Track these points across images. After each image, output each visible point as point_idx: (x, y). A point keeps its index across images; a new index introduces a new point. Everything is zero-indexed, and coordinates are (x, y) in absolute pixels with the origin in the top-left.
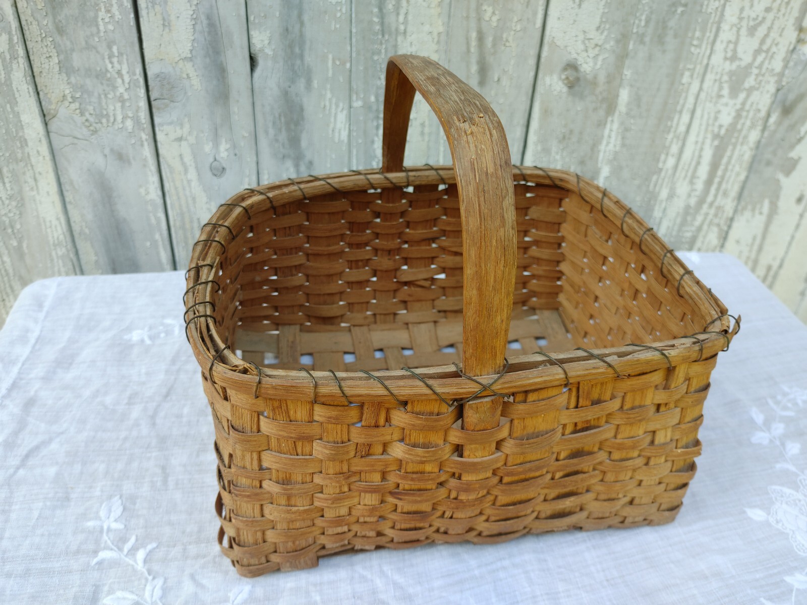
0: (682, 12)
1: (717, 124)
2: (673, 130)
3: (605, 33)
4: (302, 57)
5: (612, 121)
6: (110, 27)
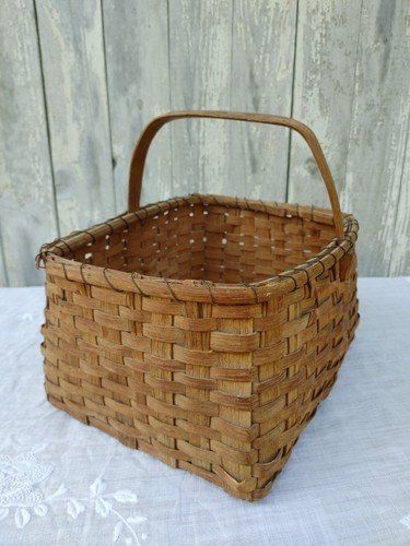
0: (381, 125)
2: (388, 199)
3: (331, 139)
5: (344, 194)
6: (35, 146)
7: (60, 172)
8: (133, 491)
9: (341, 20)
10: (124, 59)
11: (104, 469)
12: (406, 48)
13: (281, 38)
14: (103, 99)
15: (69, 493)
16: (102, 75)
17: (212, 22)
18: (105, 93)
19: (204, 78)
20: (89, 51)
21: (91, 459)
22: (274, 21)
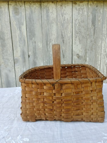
0: (94, 46)
1: (105, 63)
2: (98, 64)
3: (82, 49)
4: (36, 55)
5: (86, 63)
6: (10, 53)
7: (15, 59)
8: (28, 138)
9: (83, 21)
10: (31, 32)
11: (21, 133)
12: (99, 27)
13: (69, 26)
15: (12, 139)
16: (26, 36)
17: (52, 23)
18: (27, 40)
19: (50, 36)
20: (23, 30)
21: (19, 130)
22: (67, 22)
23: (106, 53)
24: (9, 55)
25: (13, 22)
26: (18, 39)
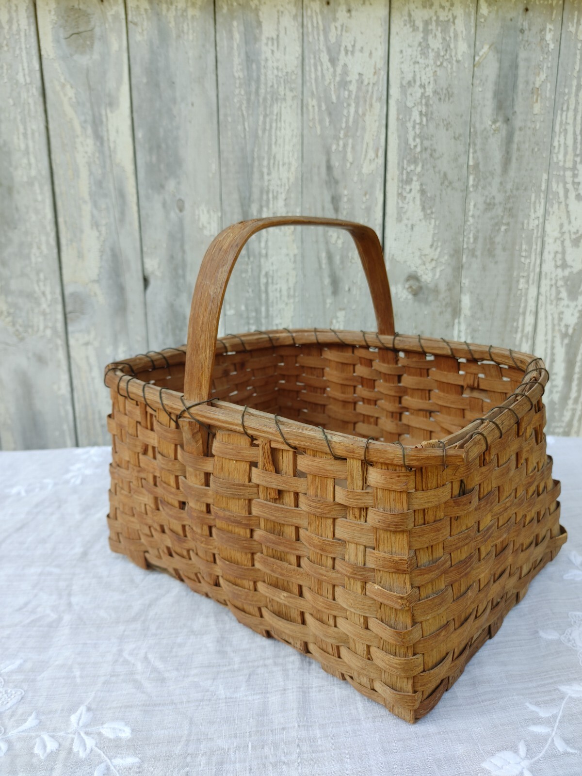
0: (506, 230)
1: (563, 324)
2: (520, 330)
3: (439, 250)
4: (184, 277)
5: (459, 323)
6: (40, 260)
7: (72, 294)
8: (127, 724)
9: (446, 94)
10: (159, 147)
11: (93, 694)
12: (534, 129)
13: (367, 118)
14: (132, 199)
15: (41, 726)
16: (130, 168)
17: (276, 98)
18: (134, 191)
19: (265, 170)
20: (113, 136)
21: (78, 680)
22: (357, 97)
23: (567, 272)
24: (38, 274)
25: (58, 88)
26: (84, 185)
